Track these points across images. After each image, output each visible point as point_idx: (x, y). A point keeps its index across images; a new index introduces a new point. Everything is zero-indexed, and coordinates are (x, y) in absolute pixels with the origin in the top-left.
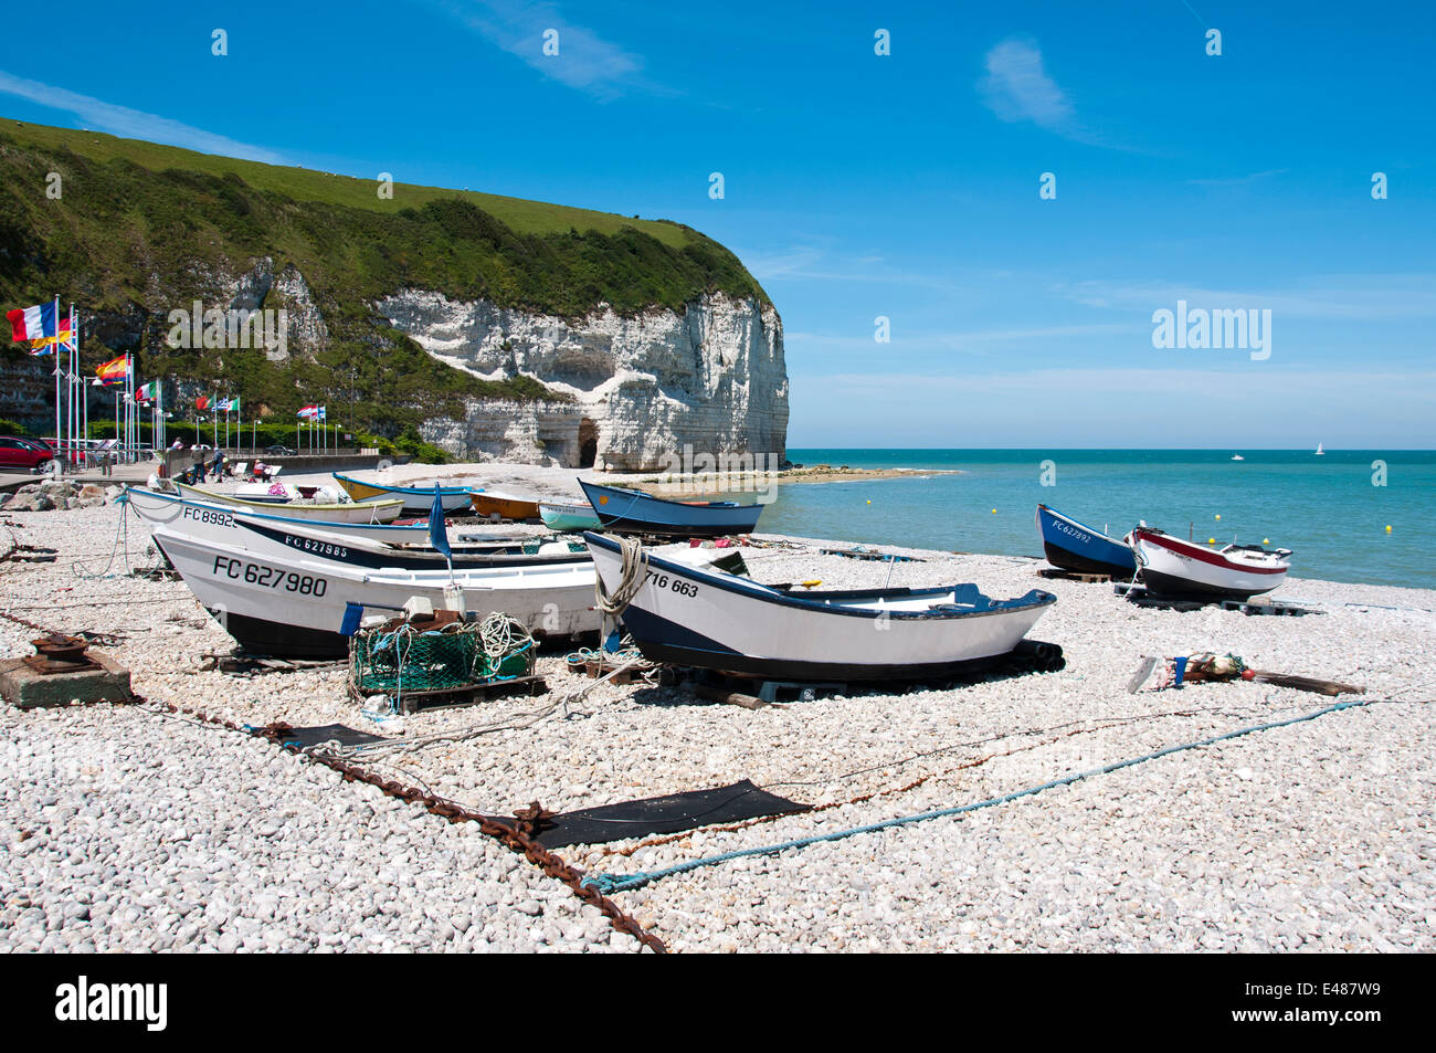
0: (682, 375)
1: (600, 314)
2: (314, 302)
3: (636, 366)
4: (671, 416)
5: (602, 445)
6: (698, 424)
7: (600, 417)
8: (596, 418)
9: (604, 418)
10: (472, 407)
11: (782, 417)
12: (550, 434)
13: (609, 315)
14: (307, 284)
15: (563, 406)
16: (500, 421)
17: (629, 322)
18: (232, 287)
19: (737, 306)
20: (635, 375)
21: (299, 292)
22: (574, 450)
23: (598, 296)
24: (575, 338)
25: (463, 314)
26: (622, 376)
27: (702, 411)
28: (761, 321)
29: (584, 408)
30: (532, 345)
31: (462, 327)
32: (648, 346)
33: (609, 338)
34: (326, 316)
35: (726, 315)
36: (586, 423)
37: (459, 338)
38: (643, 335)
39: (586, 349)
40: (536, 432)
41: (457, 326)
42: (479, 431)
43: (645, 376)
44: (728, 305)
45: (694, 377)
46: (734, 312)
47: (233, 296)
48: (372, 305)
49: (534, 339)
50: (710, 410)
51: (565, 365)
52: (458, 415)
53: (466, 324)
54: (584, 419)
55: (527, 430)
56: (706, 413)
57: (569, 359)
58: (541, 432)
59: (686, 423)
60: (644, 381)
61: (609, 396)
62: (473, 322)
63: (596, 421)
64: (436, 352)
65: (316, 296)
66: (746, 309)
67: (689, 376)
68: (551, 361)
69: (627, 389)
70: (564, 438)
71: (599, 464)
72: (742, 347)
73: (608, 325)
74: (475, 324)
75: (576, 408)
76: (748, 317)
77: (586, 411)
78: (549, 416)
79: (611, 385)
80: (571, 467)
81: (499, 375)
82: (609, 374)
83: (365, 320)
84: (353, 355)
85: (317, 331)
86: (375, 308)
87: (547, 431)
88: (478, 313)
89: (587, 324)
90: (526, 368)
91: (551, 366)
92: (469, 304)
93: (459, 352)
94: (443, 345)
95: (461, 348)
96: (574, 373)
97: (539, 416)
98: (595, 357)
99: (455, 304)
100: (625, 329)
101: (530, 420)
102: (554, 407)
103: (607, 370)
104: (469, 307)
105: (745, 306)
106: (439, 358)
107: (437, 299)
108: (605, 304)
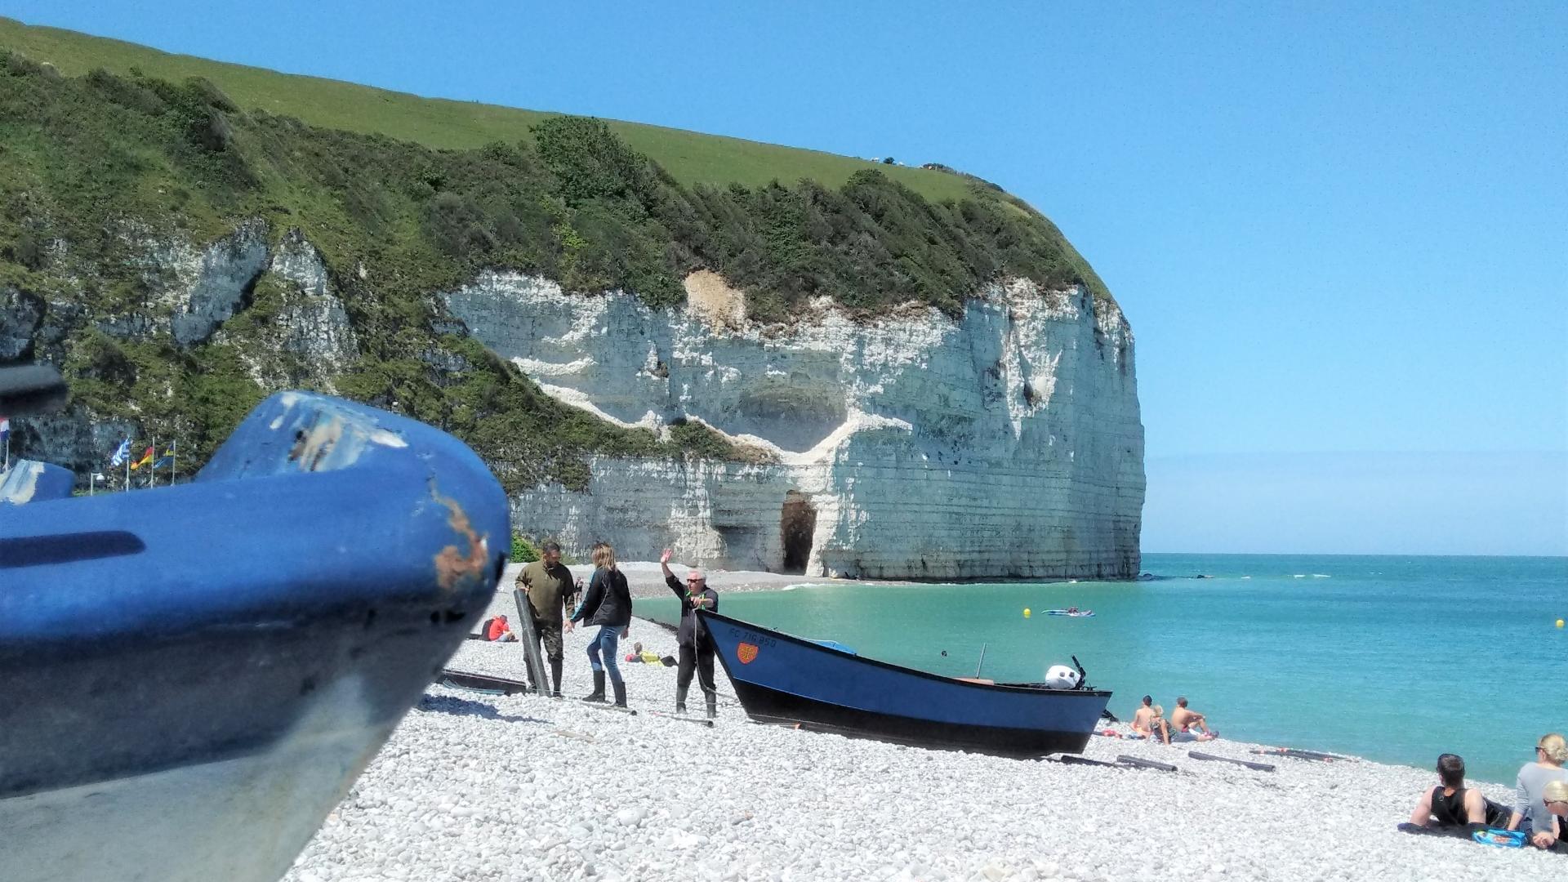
0: (960, 420)
1: (816, 318)
2: (336, 294)
3: (874, 405)
5: (821, 535)
6: (985, 503)
7: (818, 489)
8: (812, 489)
9: (824, 492)
10: (602, 470)
11: (1131, 492)
12: (735, 517)
13: (834, 319)
14: (324, 262)
15: (756, 470)
16: (649, 495)
17: (868, 332)
18: (193, 264)
19: (1053, 305)
20: (876, 421)
21: (311, 276)
22: (774, 544)
23: (813, 288)
24: (778, 358)
25: (588, 314)
26: (856, 420)
27: (992, 479)
28: (1097, 331)
29: (791, 474)
30: (705, 369)
31: (587, 337)
32: (900, 372)
33: (834, 356)
34: (356, 318)
35: (1034, 318)
36: (794, 499)
37: (582, 357)
38: (890, 352)
39: (794, 375)
40: (708, 513)
41: (577, 336)
42: (610, 510)
43: (892, 422)
44: (1038, 303)
46: (1047, 313)
47: (193, 280)
48: (435, 299)
49: (707, 359)
50: (1006, 479)
52: (579, 482)
53: (594, 333)
54: (790, 492)
55: (695, 509)
56: (999, 484)
57: (767, 392)
58: (718, 510)
59: (964, 501)
60: (891, 429)
61: (833, 453)
62: (604, 330)
63: (809, 495)
64: (546, 379)
65: (341, 284)
67: (971, 420)
68: (735, 397)
69: (863, 440)
70: (756, 524)
71: (813, 567)
72: (1062, 374)
73: (832, 336)
74: (609, 333)
75: (779, 474)
76: (1071, 322)
77: (795, 480)
78: (732, 487)
79: (840, 436)
80: (768, 570)
81: (649, 421)
82: (836, 417)
83: (424, 325)
84: (400, 382)
85: (339, 340)
86: (440, 303)
87: (729, 512)
88: (615, 315)
89: (796, 333)
90: (693, 406)
91: (736, 403)
92: (599, 298)
93: (581, 381)
94: (555, 368)
95: (585, 373)
96: (775, 416)
97: (714, 487)
98: (810, 390)
99: (574, 299)
100: (861, 342)
101: (699, 492)
102: (740, 471)
103: (830, 411)
104: (599, 304)
105: (1067, 303)
106: (548, 389)
107: (545, 291)
108: (826, 300)
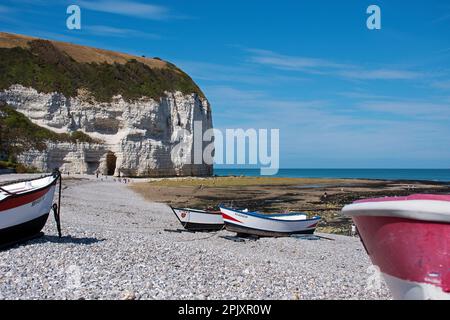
0: (159, 131)
1: (117, 100)
3: (135, 126)
4: (153, 151)
5: (118, 164)
7: (117, 151)
9: (119, 151)
10: (50, 145)
13: (122, 102)
15: (98, 145)
17: (132, 105)
19: (187, 98)
20: (135, 130)
22: (104, 166)
24: (105, 112)
25: (46, 99)
26: (128, 130)
28: (200, 106)
29: (109, 146)
30: (83, 115)
31: (45, 106)
32: (142, 117)
33: (122, 112)
35: (181, 102)
36: (111, 153)
37: (44, 111)
38: (139, 111)
39: (110, 117)
40: (84, 158)
41: (43, 105)
42: (54, 157)
43: (139, 131)
44: (182, 98)
45: (165, 133)
46: (185, 101)
49: (83, 113)
51: (101, 126)
52: (41, 148)
53: (48, 104)
55: (79, 157)
58: (86, 157)
60: (139, 133)
61: (122, 140)
62: (51, 103)
63: (115, 152)
64: (32, 118)
66: (192, 100)
67: (162, 131)
68: (93, 123)
69: (130, 137)
70: (98, 161)
71: (116, 173)
72: (189, 118)
73: (121, 107)
74: (53, 104)
75: (105, 146)
76: (192, 103)
77: (110, 148)
78: (91, 150)
79: (122, 134)
80: (103, 175)
81: (64, 130)
87: (91, 158)
88: (55, 99)
89: (111, 106)
90: (79, 127)
92: (49, 94)
93: (44, 118)
94: (35, 114)
95: (45, 116)
97: (85, 150)
99: (41, 94)
100: (130, 108)
101: (80, 152)
102: (94, 146)
104: (50, 96)
105: (191, 98)
106: (33, 121)
107: (32, 92)
108: (120, 96)
